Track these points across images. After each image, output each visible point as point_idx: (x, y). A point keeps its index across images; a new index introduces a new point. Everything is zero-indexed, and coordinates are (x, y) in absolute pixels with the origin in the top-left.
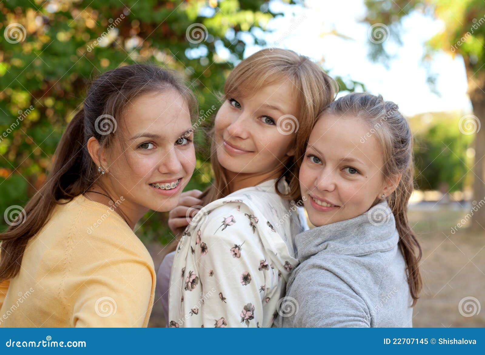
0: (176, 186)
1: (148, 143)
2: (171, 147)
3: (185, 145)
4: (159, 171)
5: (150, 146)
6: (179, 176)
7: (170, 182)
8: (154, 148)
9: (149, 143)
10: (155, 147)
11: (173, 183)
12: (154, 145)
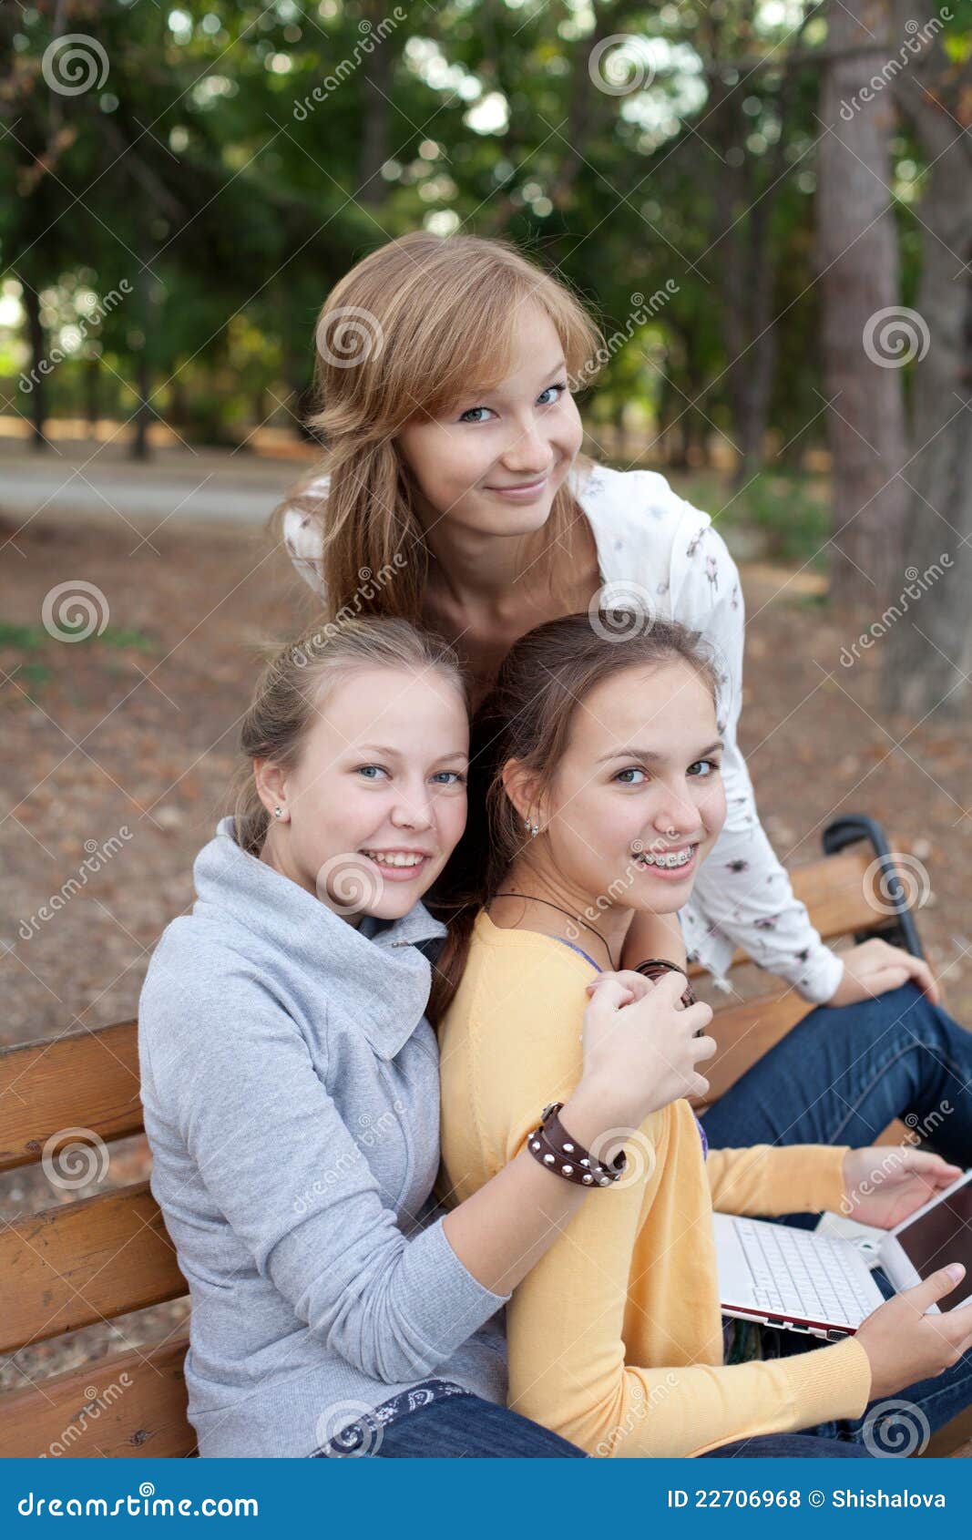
0: (687, 860)
1: (631, 771)
2: (680, 778)
3: (705, 776)
4: (655, 828)
5: (638, 777)
6: (693, 838)
7: (675, 850)
8: (644, 781)
9: (635, 770)
10: (646, 779)
11: (681, 854)
12: (645, 775)
